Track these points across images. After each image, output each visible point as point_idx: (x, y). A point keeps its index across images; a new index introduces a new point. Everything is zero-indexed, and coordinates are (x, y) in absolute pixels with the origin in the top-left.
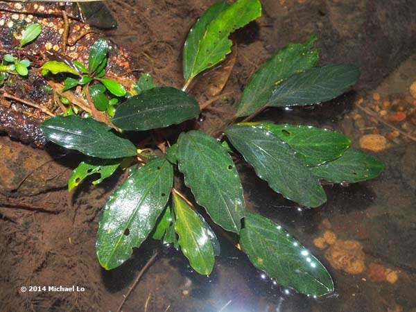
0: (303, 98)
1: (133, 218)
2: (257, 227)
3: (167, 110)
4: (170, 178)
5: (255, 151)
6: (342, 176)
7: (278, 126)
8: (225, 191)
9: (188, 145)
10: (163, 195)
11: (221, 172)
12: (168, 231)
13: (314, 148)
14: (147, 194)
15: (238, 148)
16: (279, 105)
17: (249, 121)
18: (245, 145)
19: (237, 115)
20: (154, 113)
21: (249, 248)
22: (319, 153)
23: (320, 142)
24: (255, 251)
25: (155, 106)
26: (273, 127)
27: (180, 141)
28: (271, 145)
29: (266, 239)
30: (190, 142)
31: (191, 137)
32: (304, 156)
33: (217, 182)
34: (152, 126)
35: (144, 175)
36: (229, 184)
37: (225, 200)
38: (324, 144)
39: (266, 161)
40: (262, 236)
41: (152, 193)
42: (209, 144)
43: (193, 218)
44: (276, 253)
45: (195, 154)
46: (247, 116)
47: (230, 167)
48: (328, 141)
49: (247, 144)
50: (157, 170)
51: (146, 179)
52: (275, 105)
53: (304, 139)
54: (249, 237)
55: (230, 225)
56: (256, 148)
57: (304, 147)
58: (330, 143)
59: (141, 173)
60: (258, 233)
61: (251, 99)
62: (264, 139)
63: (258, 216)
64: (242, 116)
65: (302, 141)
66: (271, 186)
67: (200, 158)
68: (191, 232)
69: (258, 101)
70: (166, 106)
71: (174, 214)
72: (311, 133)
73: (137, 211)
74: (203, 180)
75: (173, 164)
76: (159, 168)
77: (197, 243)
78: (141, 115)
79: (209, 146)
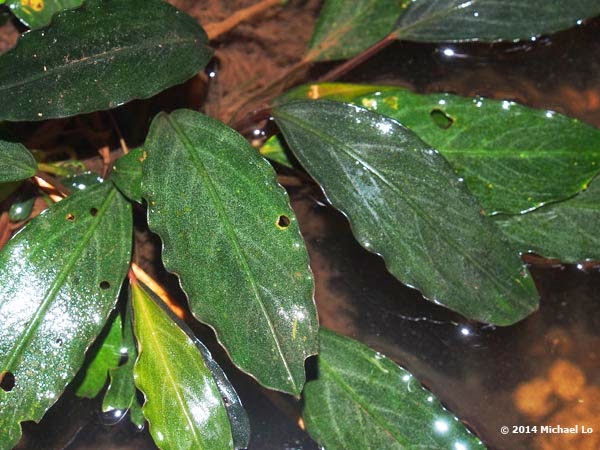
0: (494, 22)
1: (25, 345)
2: (352, 373)
3: (119, 59)
4: (123, 240)
5: (353, 173)
6: (585, 243)
7: (423, 98)
8: (268, 286)
9: (174, 153)
10: (105, 285)
11: (258, 232)
12: (116, 378)
13: (515, 164)
14: (63, 283)
15: (310, 165)
16: (428, 37)
17: (344, 79)
18: (329, 157)
19: (311, 56)
20: (86, 71)
21: (328, 429)
22: (527, 180)
23: (531, 149)
24: (341, 437)
25: (88, 53)
26: (408, 102)
27: (152, 142)
28: (397, 160)
29: (373, 407)
30: (178, 144)
31: (182, 128)
32: (487, 187)
33: (249, 261)
34: (79, 108)
35: (54, 231)
36: (279, 265)
37: (266, 308)
38: (543, 154)
39: (381, 201)
40: (362, 398)
41: (76, 281)
42: (230, 153)
43: (182, 352)
44: (397, 443)
45: (194, 179)
46: (342, 61)
47: (283, 222)
48: (554, 145)
49: (334, 154)
50: (90, 218)
51: (59, 243)
52: (416, 37)
53: (490, 136)
54: (328, 400)
55: (278, 375)
56: (355, 168)
57: (489, 161)
58: (560, 152)
59: (47, 226)
60: (353, 390)
61: (352, 11)
62: (379, 142)
63: (354, 346)
64: (328, 57)
65: (485, 142)
66: (391, 271)
67: (204, 192)
68: (175, 386)
69: (373, 17)
70: (117, 49)
71: (131, 336)
72: (510, 121)
73: (35, 328)
74: (211, 254)
75: (134, 204)
76: (94, 211)
77: (191, 417)
78: (53, 76)
79: (229, 157)
